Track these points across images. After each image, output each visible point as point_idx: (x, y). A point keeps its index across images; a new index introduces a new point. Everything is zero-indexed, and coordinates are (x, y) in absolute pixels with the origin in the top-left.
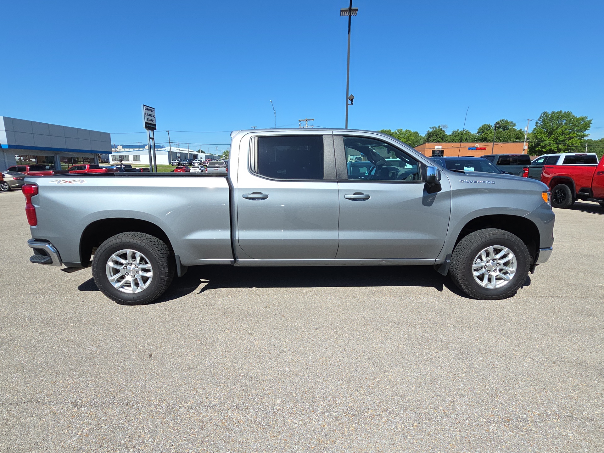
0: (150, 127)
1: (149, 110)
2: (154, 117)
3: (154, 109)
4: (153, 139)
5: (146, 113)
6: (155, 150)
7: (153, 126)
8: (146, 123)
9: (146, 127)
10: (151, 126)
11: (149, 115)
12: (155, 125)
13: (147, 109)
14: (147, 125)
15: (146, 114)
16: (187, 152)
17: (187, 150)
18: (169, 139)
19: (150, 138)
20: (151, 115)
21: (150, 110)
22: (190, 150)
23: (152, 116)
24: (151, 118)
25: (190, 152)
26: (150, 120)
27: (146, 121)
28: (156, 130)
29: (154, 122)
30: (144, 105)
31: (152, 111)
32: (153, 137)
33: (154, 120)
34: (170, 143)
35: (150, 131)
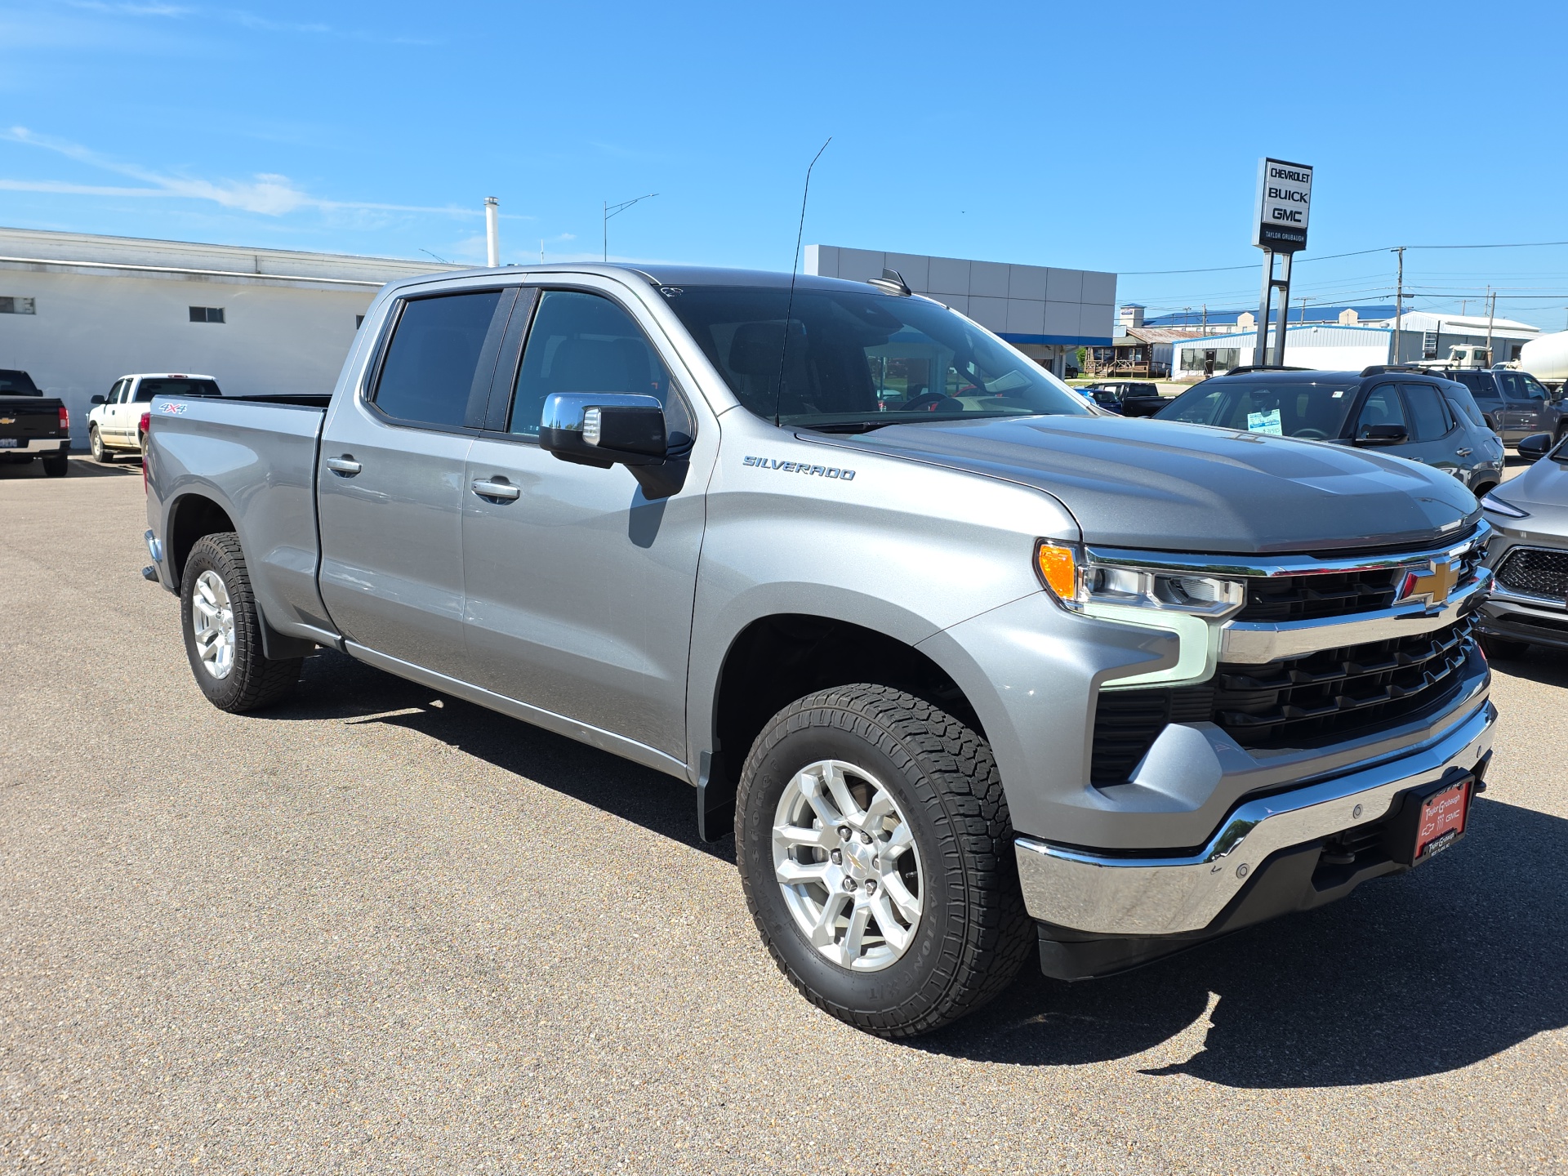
0: (1281, 240)
1: (1289, 174)
2: (1302, 198)
3: (1310, 168)
4: (1285, 285)
5: (1270, 189)
6: (1285, 330)
7: (1292, 238)
8: (1265, 227)
9: (1264, 241)
10: (1285, 236)
11: (1283, 195)
12: (1303, 232)
13: (1280, 173)
14: (1269, 235)
15: (1270, 192)
16: (1484, 333)
17: (1486, 321)
18: (1400, 282)
19: (1272, 283)
20: (1290, 196)
21: (1291, 176)
22: (1497, 322)
23: (1297, 197)
24: (1289, 206)
25: (1496, 334)
26: (1282, 214)
27: (1264, 220)
28: (1304, 249)
29: (1300, 221)
30: (1268, 160)
31: (1298, 179)
32: (1285, 279)
33: (1300, 213)
34: (1399, 296)
35: (1278, 257)
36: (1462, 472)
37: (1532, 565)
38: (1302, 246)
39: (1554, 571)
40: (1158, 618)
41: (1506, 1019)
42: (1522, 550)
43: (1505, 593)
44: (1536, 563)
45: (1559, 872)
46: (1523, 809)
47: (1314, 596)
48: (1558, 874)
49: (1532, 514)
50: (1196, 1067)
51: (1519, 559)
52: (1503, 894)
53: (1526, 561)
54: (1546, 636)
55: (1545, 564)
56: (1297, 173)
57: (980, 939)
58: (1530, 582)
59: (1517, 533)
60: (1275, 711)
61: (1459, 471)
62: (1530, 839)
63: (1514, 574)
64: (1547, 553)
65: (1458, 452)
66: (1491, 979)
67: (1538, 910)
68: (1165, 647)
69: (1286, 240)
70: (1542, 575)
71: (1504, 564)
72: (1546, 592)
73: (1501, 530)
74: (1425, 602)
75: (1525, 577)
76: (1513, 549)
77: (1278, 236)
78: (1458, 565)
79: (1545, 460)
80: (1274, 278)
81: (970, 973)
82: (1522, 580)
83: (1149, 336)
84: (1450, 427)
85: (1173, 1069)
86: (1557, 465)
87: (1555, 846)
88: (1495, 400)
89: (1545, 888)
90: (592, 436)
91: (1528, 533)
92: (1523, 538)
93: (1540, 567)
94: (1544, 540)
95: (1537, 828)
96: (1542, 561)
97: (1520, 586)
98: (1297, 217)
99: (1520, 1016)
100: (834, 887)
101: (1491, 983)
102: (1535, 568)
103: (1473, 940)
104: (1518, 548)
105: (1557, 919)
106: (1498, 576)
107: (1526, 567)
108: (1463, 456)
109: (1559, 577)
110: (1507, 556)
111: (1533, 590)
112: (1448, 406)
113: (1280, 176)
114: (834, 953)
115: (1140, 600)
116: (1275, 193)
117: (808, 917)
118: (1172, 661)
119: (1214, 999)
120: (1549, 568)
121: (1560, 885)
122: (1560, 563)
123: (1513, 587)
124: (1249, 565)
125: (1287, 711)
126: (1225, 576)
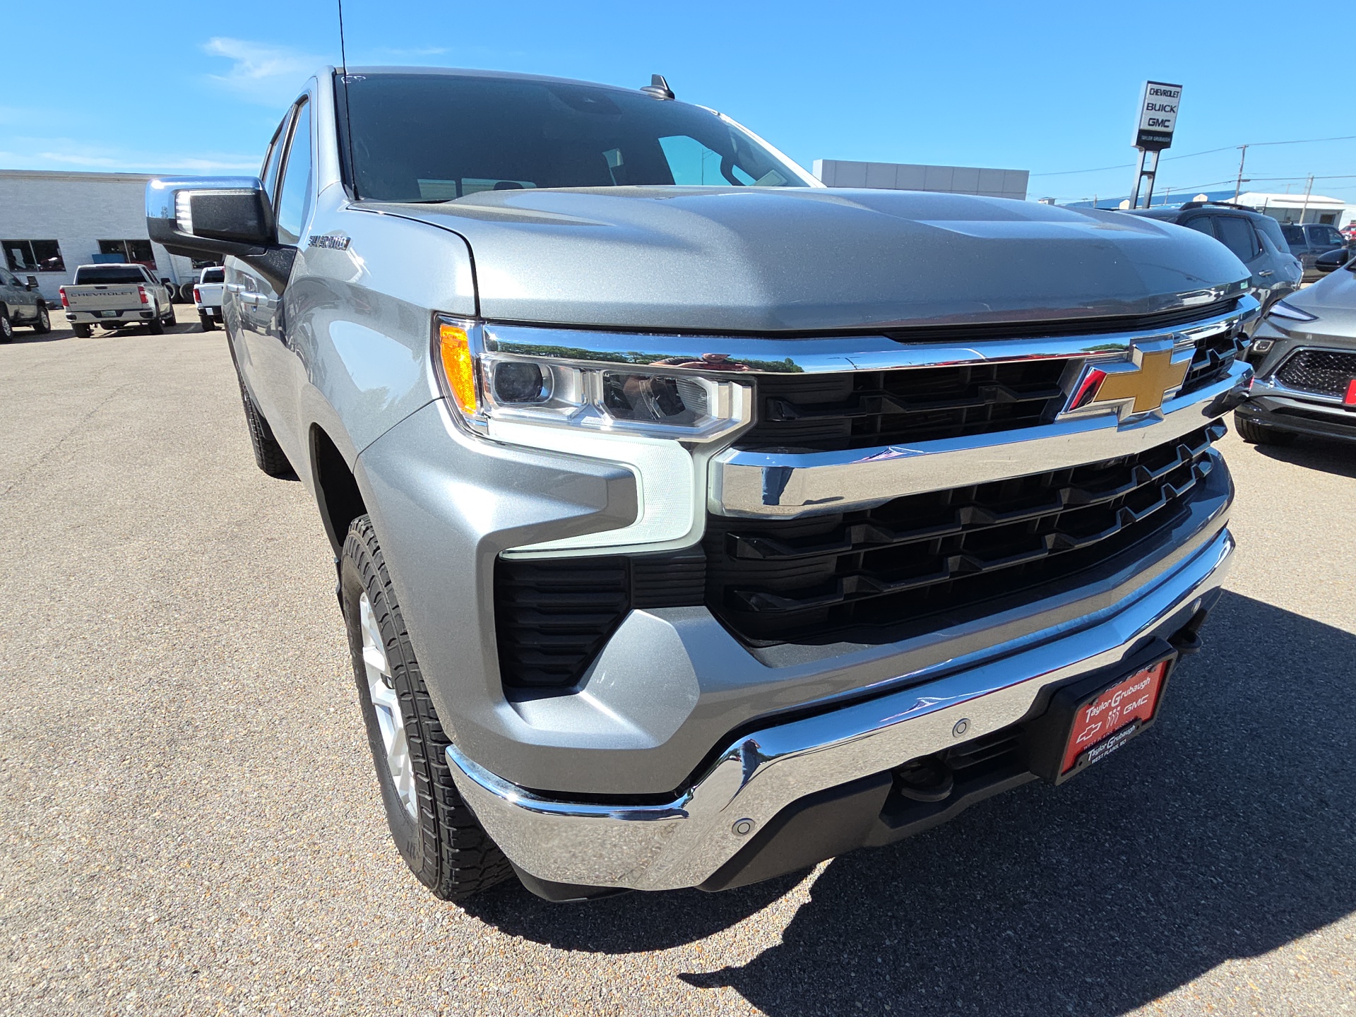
0: (1153, 141)
1: (1166, 91)
2: (1172, 110)
3: (1181, 87)
4: (1152, 175)
5: (1148, 103)
7: (1161, 139)
8: (1141, 132)
9: (1138, 144)
10: (1156, 139)
11: (1157, 108)
12: (1170, 135)
13: (1156, 92)
14: (1144, 138)
15: (1148, 106)
16: (1301, 206)
17: (1303, 198)
18: (1241, 170)
19: (1143, 173)
20: (1163, 108)
21: (1165, 93)
22: (1311, 198)
23: (1168, 109)
24: (1161, 116)
25: (1310, 206)
26: (1155, 122)
27: (1141, 127)
28: (1169, 147)
29: (1168, 127)
30: (1149, 82)
31: (1170, 96)
32: (1153, 170)
33: (1169, 121)
34: (1239, 181)
35: (1149, 154)
36: (1260, 291)
37: (1312, 364)
38: (1167, 145)
39: (1335, 369)
41: (1186, 926)
42: (1307, 351)
43: (1283, 390)
44: (1318, 362)
45: (1293, 688)
46: (1265, 604)
47: (893, 408)
48: (1292, 691)
49: (1321, 317)
51: (1301, 359)
52: (1222, 715)
53: (1308, 361)
54: (1318, 429)
55: (1326, 363)
56: (1170, 90)
57: (452, 840)
58: (1309, 379)
59: (1303, 336)
60: (830, 585)
61: (1257, 290)
62: (1267, 642)
63: (1294, 372)
64: (1331, 353)
65: (1260, 273)
66: (1180, 851)
67: (1260, 741)
69: (1157, 142)
70: (1322, 373)
71: (1286, 364)
72: (1324, 388)
73: (1287, 332)
74: (1119, 412)
75: (1305, 376)
76: (1296, 350)
77: (1151, 138)
78: (1189, 356)
79: (1341, 270)
80: (1144, 170)
81: (451, 871)
82: (1301, 378)
84: (1256, 253)
86: (1351, 274)
87: (1293, 652)
88: (1302, 246)
89: (1273, 709)
91: (1313, 335)
92: (1308, 340)
93: (1322, 366)
94: (1330, 341)
95: (1276, 627)
96: (1323, 360)
97: (1298, 383)
98: (1167, 124)
99: (1206, 922)
101: (1179, 858)
102: (1316, 367)
103: (1171, 782)
104: (1301, 349)
105: (1281, 756)
106: (1278, 375)
107: (1307, 366)
108: (1265, 276)
109: (1340, 374)
110: (1289, 357)
111: (1311, 387)
112: (1258, 238)
113: (1157, 94)
115: (581, 416)
116: (1151, 107)
120: (1331, 367)
121: (1292, 707)
122: (1342, 362)
123: (1291, 384)
124: (769, 355)
125: (849, 583)
126: (723, 370)
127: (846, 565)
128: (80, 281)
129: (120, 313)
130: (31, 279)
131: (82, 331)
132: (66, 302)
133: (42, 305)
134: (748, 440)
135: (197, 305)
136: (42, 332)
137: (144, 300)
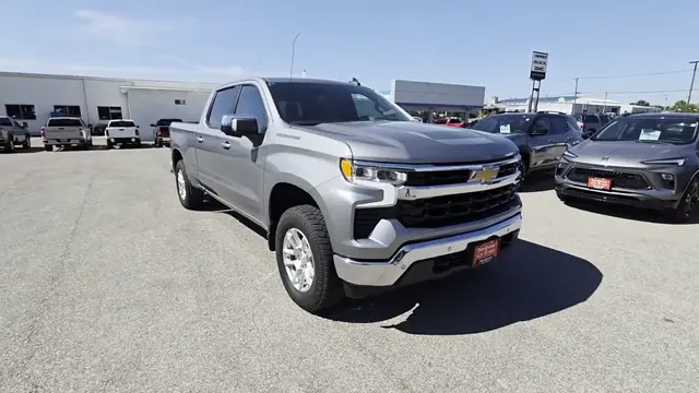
0: (537, 76)
1: (541, 56)
2: (544, 63)
3: (548, 54)
4: (538, 90)
7: (541, 75)
8: (532, 72)
9: (531, 76)
11: (538, 63)
12: (544, 74)
13: (538, 56)
14: (533, 75)
17: (604, 100)
18: (576, 89)
19: (534, 89)
24: (540, 66)
25: (607, 104)
26: (538, 68)
28: (544, 79)
29: (543, 70)
30: (534, 52)
31: (543, 58)
32: (538, 88)
34: (576, 93)
35: (536, 81)
40: (377, 184)
49: (579, 156)
50: (400, 327)
51: (573, 170)
53: (576, 171)
56: (544, 56)
60: (421, 216)
68: (379, 194)
73: (569, 161)
79: (588, 140)
83: (498, 106)
85: (393, 326)
86: (591, 141)
90: (234, 127)
91: (576, 162)
100: (298, 267)
114: (297, 286)
115: (372, 179)
116: (535, 62)
117: (291, 275)
118: (381, 199)
119: (417, 305)
124: (409, 167)
125: (426, 216)
126: (402, 171)
127: (424, 212)
128: (50, 125)
129: (69, 140)
130: (25, 124)
131: (49, 148)
132: (44, 135)
133: (28, 136)
134: (406, 184)
135: (106, 137)
136: (27, 148)
137: (81, 134)
